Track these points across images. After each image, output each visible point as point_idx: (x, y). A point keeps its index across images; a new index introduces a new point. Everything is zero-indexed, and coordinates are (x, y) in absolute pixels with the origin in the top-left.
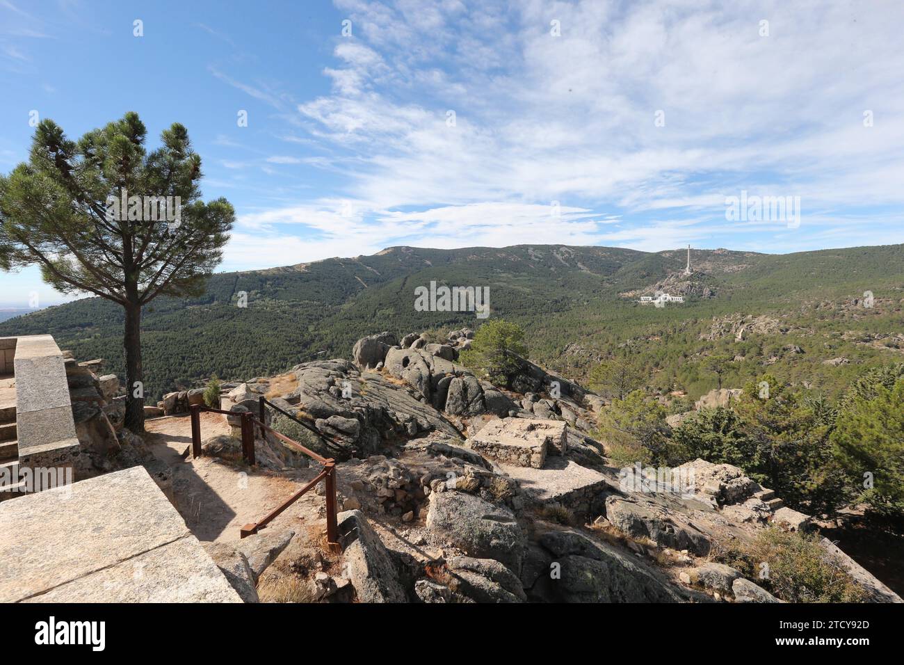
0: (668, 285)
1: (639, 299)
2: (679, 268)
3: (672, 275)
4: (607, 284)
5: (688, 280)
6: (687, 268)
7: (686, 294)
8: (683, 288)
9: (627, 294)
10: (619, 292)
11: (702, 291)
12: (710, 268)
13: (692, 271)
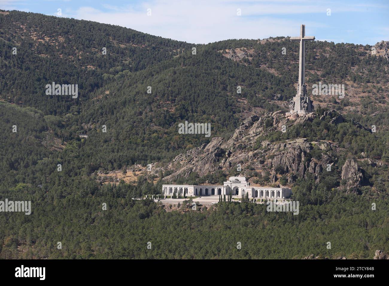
0: (243, 148)
1: (158, 192)
2: (272, 97)
3: (255, 119)
4: (58, 142)
5: (297, 135)
6: (297, 99)
7: (294, 178)
8: (286, 161)
9: (119, 175)
10: (94, 169)
11: (336, 171)
12: (357, 100)
13: (309, 107)
